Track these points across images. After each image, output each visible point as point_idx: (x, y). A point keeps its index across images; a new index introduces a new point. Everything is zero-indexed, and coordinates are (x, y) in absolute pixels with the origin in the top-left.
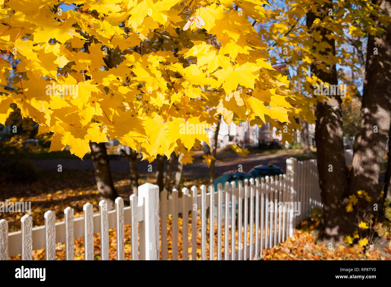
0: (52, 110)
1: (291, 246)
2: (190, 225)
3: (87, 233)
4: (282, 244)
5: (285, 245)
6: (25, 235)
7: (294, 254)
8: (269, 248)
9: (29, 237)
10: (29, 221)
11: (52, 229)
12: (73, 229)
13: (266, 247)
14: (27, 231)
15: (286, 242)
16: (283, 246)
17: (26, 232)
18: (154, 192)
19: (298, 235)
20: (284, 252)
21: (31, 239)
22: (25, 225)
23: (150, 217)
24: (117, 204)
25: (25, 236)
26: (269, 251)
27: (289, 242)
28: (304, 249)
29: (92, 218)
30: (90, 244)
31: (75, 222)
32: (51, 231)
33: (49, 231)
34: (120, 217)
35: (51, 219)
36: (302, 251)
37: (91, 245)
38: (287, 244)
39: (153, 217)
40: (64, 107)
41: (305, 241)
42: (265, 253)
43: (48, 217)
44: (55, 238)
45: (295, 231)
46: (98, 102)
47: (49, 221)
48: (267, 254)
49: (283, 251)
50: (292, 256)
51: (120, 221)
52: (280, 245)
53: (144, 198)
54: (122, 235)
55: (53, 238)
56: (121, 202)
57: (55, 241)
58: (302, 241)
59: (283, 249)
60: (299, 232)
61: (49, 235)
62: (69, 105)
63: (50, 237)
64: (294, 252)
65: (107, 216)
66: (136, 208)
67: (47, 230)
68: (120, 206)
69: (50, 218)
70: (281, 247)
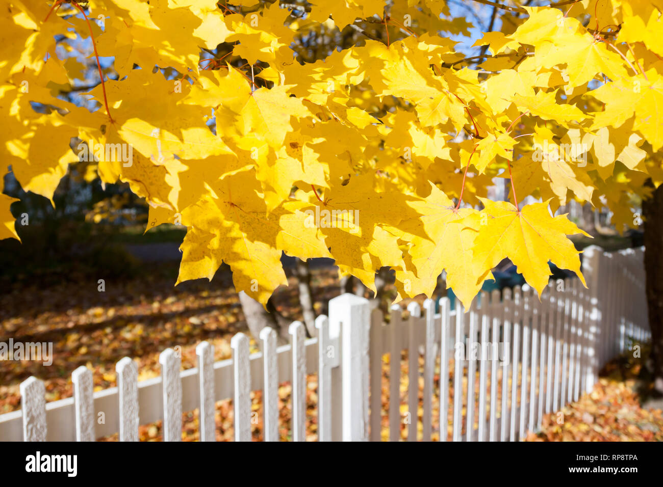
0: (184, 162)
1: (593, 409)
2: (403, 363)
3: (240, 391)
4: (574, 405)
5: (581, 406)
6: (124, 397)
7: (601, 426)
8: (552, 413)
9: (131, 401)
10: (131, 371)
11: (175, 384)
12: (212, 384)
13: (548, 410)
14: (128, 389)
15: (582, 401)
16: (577, 409)
17: (127, 392)
18: (360, 312)
19: (603, 388)
20: (581, 421)
21: (136, 404)
22: (124, 378)
23: (353, 359)
24: (292, 335)
25: (124, 400)
26: (553, 418)
27: (589, 402)
28: (620, 417)
29: (247, 364)
30: (245, 412)
31: (217, 371)
32: (173, 388)
33: (170, 389)
34: (298, 360)
35: (173, 366)
36: (616, 420)
37: (247, 414)
38: (586, 405)
39: (358, 359)
40: (217, 154)
41: (620, 401)
42: (546, 422)
43: (168, 362)
44: (179, 402)
45: (597, 380)
46: (308, 145)
47: (169, 370)
48: (551, 424)
49: (580, 419)
50: (597, 428)
51: (299, 368)
52: (571, 407)
53: (341, 324)
54: (302, 393)
55: (176, 401)
56: (300, 332)
57: (180, 407)
58: (612, 401)
59: (578, 415)
60: (604, 382)
61: (168, 396)
62: (227, 150)
63: (171, 401)
64: (601, 421)
65: (275, 359)
66: (327, 342)
67: (165, 386)
68: (298, 338)
69: (171, 363)
70: (574, 411)
